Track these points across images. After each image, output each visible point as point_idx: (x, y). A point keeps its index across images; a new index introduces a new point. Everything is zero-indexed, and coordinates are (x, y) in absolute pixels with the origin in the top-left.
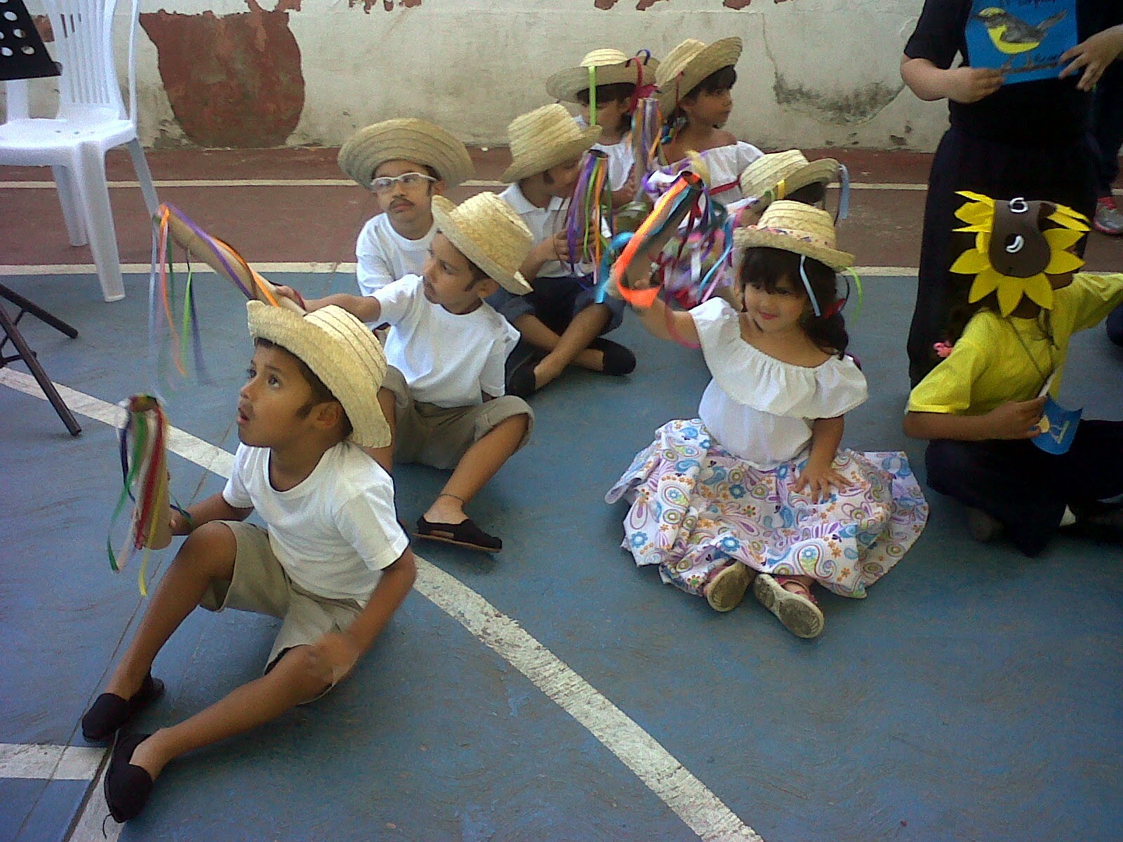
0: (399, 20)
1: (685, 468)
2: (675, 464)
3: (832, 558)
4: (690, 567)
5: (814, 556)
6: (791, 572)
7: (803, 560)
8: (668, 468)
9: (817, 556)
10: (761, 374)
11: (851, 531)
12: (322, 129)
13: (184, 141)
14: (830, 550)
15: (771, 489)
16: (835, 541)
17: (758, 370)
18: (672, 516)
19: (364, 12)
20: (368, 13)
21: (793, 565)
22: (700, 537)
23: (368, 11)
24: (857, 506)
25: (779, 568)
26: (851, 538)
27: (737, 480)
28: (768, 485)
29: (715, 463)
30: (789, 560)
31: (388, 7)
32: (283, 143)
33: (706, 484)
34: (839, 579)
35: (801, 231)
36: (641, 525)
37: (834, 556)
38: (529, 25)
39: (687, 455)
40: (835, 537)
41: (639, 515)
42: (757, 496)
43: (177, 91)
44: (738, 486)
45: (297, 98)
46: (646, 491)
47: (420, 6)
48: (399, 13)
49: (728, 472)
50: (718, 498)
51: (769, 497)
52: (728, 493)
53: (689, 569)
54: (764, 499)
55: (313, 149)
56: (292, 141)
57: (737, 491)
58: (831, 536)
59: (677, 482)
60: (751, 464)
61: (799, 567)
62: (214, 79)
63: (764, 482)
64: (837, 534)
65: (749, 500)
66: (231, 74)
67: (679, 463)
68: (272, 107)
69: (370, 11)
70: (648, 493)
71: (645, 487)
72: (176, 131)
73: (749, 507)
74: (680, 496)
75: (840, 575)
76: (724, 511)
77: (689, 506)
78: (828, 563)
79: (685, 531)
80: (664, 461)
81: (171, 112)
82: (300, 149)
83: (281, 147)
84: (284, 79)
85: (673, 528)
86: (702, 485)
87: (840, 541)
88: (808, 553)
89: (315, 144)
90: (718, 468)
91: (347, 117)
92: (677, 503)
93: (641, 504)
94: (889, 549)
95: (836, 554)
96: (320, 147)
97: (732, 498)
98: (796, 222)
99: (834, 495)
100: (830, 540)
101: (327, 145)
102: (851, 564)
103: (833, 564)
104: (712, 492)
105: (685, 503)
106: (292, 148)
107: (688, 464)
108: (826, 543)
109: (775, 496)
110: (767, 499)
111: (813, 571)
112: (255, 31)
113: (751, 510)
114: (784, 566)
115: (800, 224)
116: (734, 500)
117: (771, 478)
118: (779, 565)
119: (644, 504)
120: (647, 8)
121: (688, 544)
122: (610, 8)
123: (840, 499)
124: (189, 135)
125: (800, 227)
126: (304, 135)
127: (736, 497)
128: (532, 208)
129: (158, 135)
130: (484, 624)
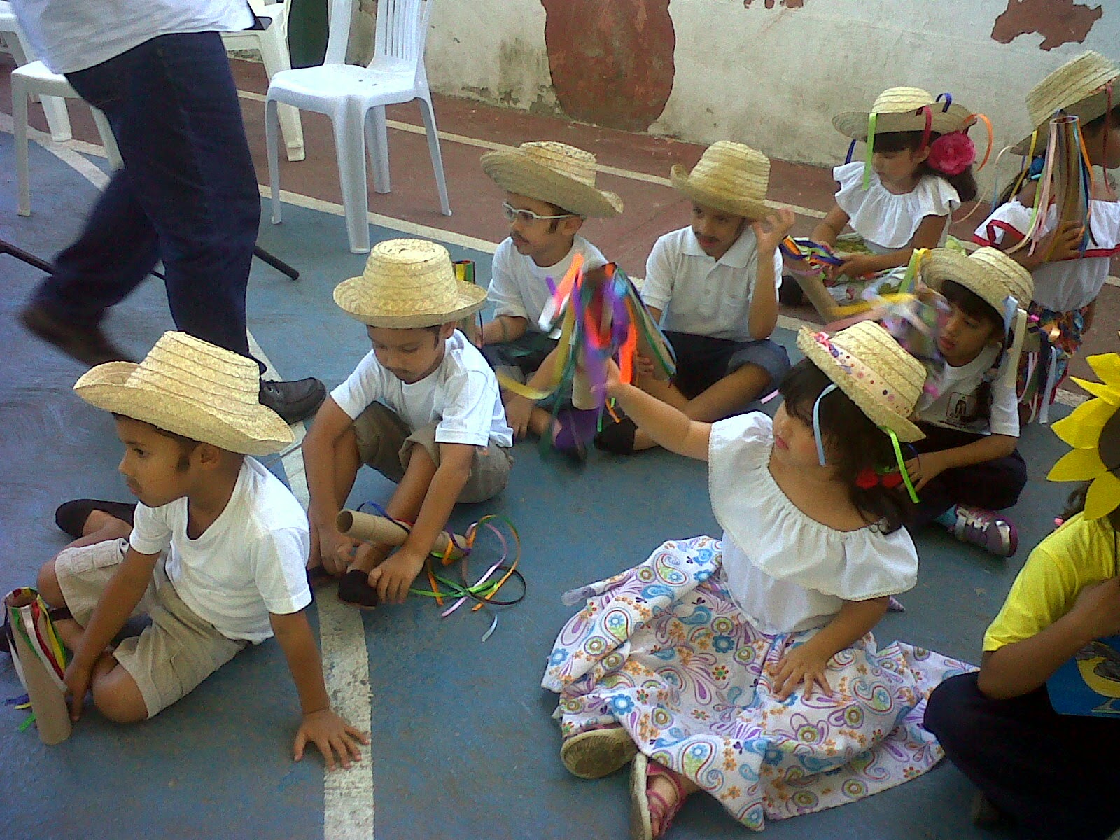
0: (777, 20)
1: (653, 595)
2: (643, 586)
3: (722, 767)
4: (579, 711)
5: (701, 757)
6: (670, 765)
7: (688, 758)
8: (633, 588)
9: (706, 758)
10: (774, 521)
11: (759, 746)
12: (685, 122)
13: (557, 110)
14: (723, 759)
15: (758, 657)
16: (734, 750)
17: (771, 514)
18: (596, 645)
19: (743, 5)
20: (748, 8)
21: (675, 757)
22: (618, 681)
23: (747, 5)
24: (811, 722)
25: (659, 754)
26: (753, 755)
27: (724, 631)
28: (757, 651)
29: (704, 601)
30: (674, 750)
31: (769, 2)
32: (646, 129)
33: (682, 622)
34: (723, 797)
35: (860, 362)
36: (573, 641)
37: (725, 767)
38: (914, 47)
39: (669, 581)
40: (737, 746)
41: (574, 631)
42: (738, 659)
43: (558, 59)
44: (727, 639)
45: (666, 85)
46: (594, 606)
47: (802, 9)
48: (778, 13)
49: (712, 618)
50: (691, 644)
51: (752, 665)
52: (710, 642)
53: (575, 714)
54: (746, 665)
55: (670, 141)
56: (654, 130)
57: (724, 644)
58: (734, 741)
59: (632, 607)
60: (749, 618)
61: (680, 763)
62: (593, 52)
63: (755, 646)
64: (742, 742)
65: (729, 661)
66: (609, 50)
67: (649, 587)
68: (642, 90)
69: (750, 6)
70: (595, 609)
71: (596, 601)
72: (551, 98)
73: (724, 667)
74: (622, 625)
75: (726, 793)
76: (685, 661)
77: (626, 641)
78: (714, 773)
79: (601, 669)
80: (634, 578)
81: (549, 78)
82: (659, 140)
83: (643, 133)
84: (656, 63)
85: (588, 660)
86: (677, 622)
87: (741, 752)
88: (698, 752)
89: (674, 136)
90: (703, 609)
91: (709, 114)
92: (612, 632)
93: (582, 618)
94: (846, 786)
95: (729, 765)
96: (678, 140)
97: (712, 650)
98: (862, 349)
99: (797, 698)
100: (731, 746)
101: (685, 140)
102: (743, 785)
103: (720, 776)
104: (685, 634)
105: (623, 637)
106: (652, 137)
107: (659, 590)
108: (723, 748)
109: (758, 666)
110: (749, 668)
111: (694, 775)
112: (636, 11)
113: (723, 671)
114: (665, 755)
115: (865, 353)
116: (714, 653)
117: (765, 644)
118: (661, 751)
119: (586, 619)
120: (1052, 49)
121: (597, 684)
122: (1009, 42)
123: (798, 707)
124: (562, 104)
125: (863, 357)
126: (667, 126)
127: (718, 650)
128: (703, 254)
129: (535, 99)
130: (343, 685)
